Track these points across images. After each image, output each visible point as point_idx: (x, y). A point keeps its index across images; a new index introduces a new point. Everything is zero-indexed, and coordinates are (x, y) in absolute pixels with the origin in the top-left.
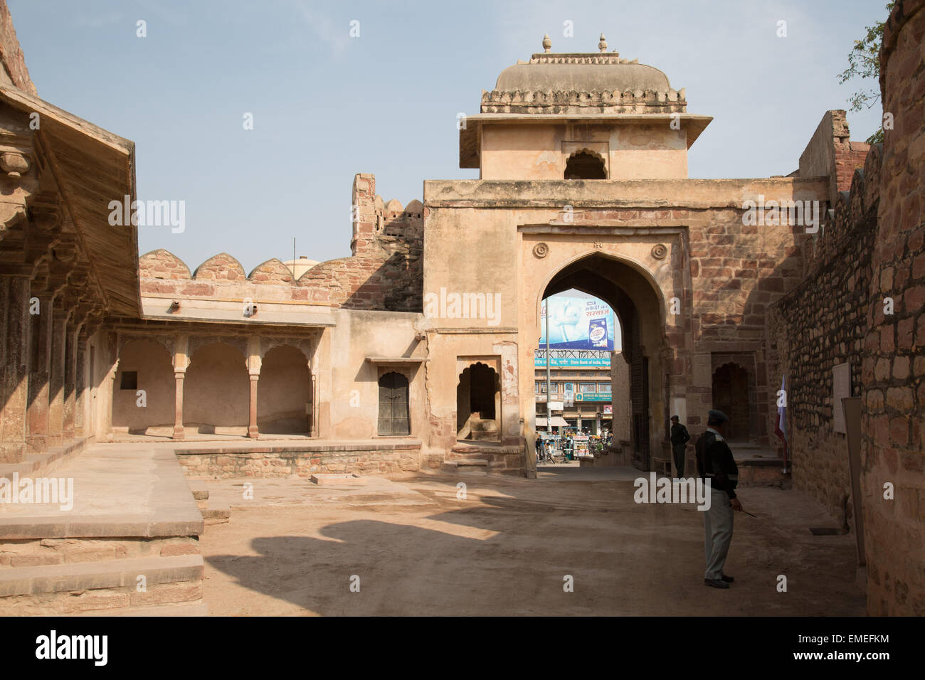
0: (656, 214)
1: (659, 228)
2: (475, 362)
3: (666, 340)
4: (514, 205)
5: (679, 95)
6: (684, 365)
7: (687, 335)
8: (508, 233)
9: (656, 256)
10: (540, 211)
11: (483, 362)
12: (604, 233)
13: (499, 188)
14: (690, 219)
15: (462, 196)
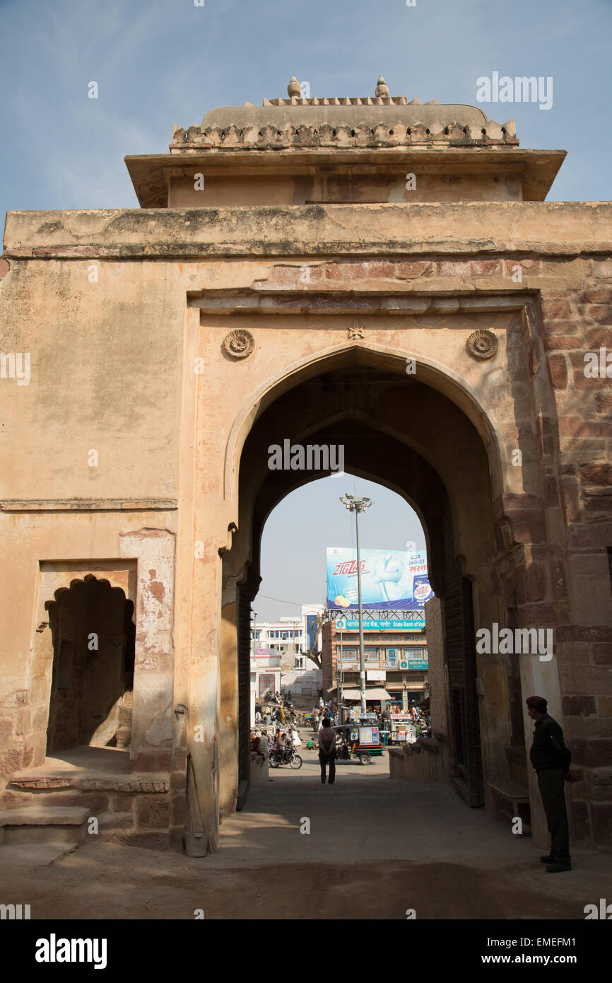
0: (472, 267)
1: (478, 295)
2: (81, 576)
3: (506, 528)
4: (181, 252)
5: (504, 130)
6: (549, 580)
7: (552, 512)
8: (166, 305)
9: (477, 353)
10: (235, 264)
11: (100, 575)
12: (366, 307)
13: (153, 223)
14: (541, 276)
15: (78, 238)
